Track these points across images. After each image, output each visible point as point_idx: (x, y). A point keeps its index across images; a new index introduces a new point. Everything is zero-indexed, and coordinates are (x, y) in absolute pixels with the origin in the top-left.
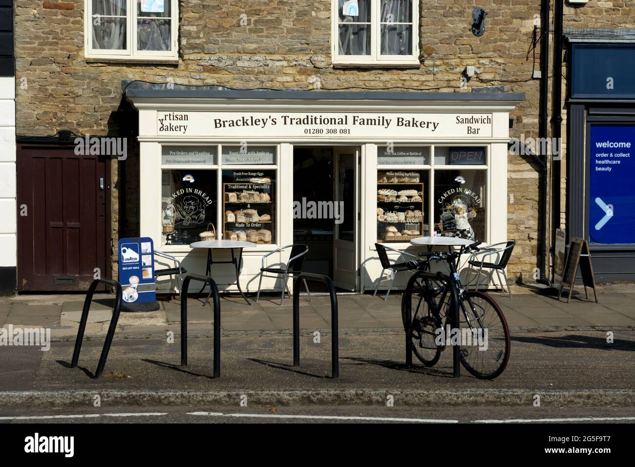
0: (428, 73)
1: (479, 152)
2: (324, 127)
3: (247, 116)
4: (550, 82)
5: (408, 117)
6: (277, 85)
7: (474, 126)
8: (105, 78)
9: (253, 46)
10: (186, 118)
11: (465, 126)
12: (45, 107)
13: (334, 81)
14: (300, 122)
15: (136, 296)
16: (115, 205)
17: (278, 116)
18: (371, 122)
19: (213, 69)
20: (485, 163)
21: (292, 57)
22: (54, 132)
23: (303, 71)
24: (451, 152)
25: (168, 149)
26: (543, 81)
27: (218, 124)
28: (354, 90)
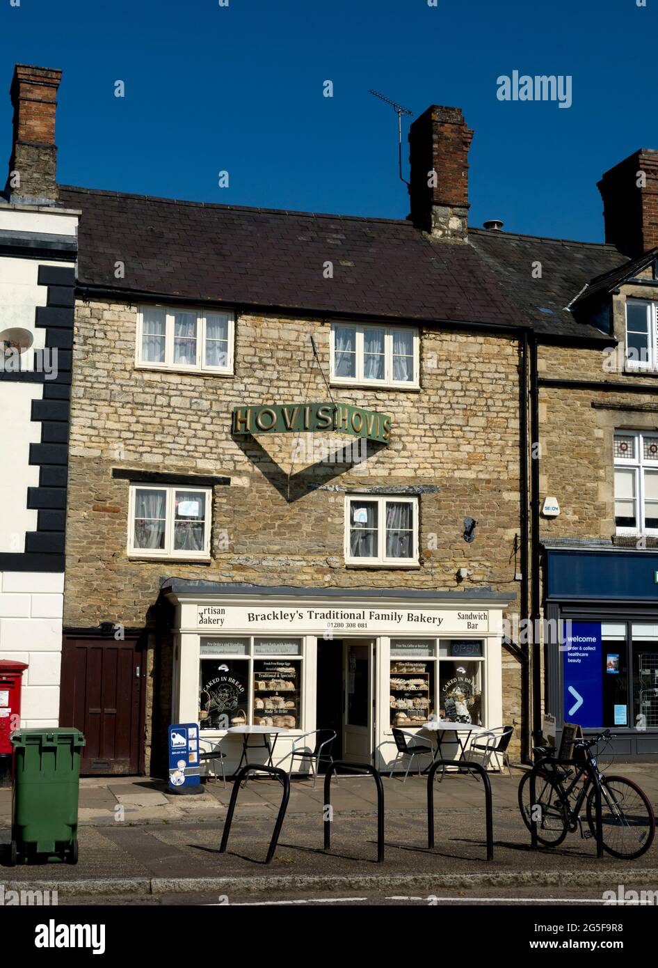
0: (427, 574)
1: (476, 645)
2: (344, 621)
3: (277, 610)
4: (530, 583)
5: (416, 613)
6: (297, 583)
7: (473, 621)
8: (146, 574)
9: (277, 547)
10: (223, 612)
11: (466, 621)
12: (90, 601)
13: (345, 580)
14: (324, 616)
15: (183, 779)
16: (150, 692)
17: (304, 611)
18: (385, 617)
19: (241, 568)
20: (482, 654)
21: (310, 558)
22: (97, 624)
23: (320, 571)
24: (454, 645)
25: (206, 640)
26: (524, 583)
27: (251, 617)
28: (364, 588)
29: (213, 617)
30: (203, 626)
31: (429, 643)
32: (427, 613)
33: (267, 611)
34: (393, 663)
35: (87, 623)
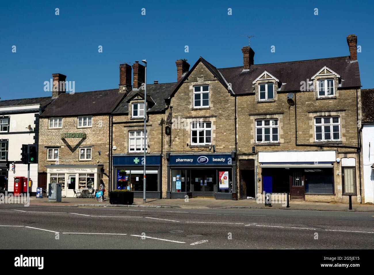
0: (92, 161)
1: (92, 175)
2: (71, 171)
3: (61, 169)
4: (110, 163)
5: (83, 169)
6: (71, 164)
7: (92, 170)
8: (49, 163)
9: (68, 158)
11: (91, 170)
12: (42, 168)
13: (79, 163)
14: (68, 170)
15: (39, 196)
17: (65, 169)
18: (78, 170)
19: (62, 162)
20: (94, 176)
21: (73, 160)
22: (42, 172)
23: (75, 162)
24: (89, 174)
25: (51, 174)
26: (109, 162)
27: (57, 170)
28: (82, 165)
29: (52, 170)
30: (50, 172)
31: (85, 174)
32: (84, 169)
33: (59, 169)
34: (80, 178)
35: (41, 172)
